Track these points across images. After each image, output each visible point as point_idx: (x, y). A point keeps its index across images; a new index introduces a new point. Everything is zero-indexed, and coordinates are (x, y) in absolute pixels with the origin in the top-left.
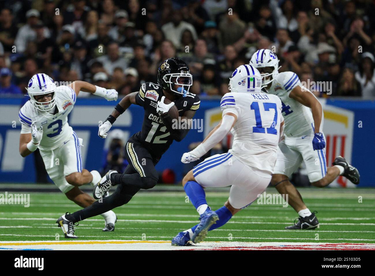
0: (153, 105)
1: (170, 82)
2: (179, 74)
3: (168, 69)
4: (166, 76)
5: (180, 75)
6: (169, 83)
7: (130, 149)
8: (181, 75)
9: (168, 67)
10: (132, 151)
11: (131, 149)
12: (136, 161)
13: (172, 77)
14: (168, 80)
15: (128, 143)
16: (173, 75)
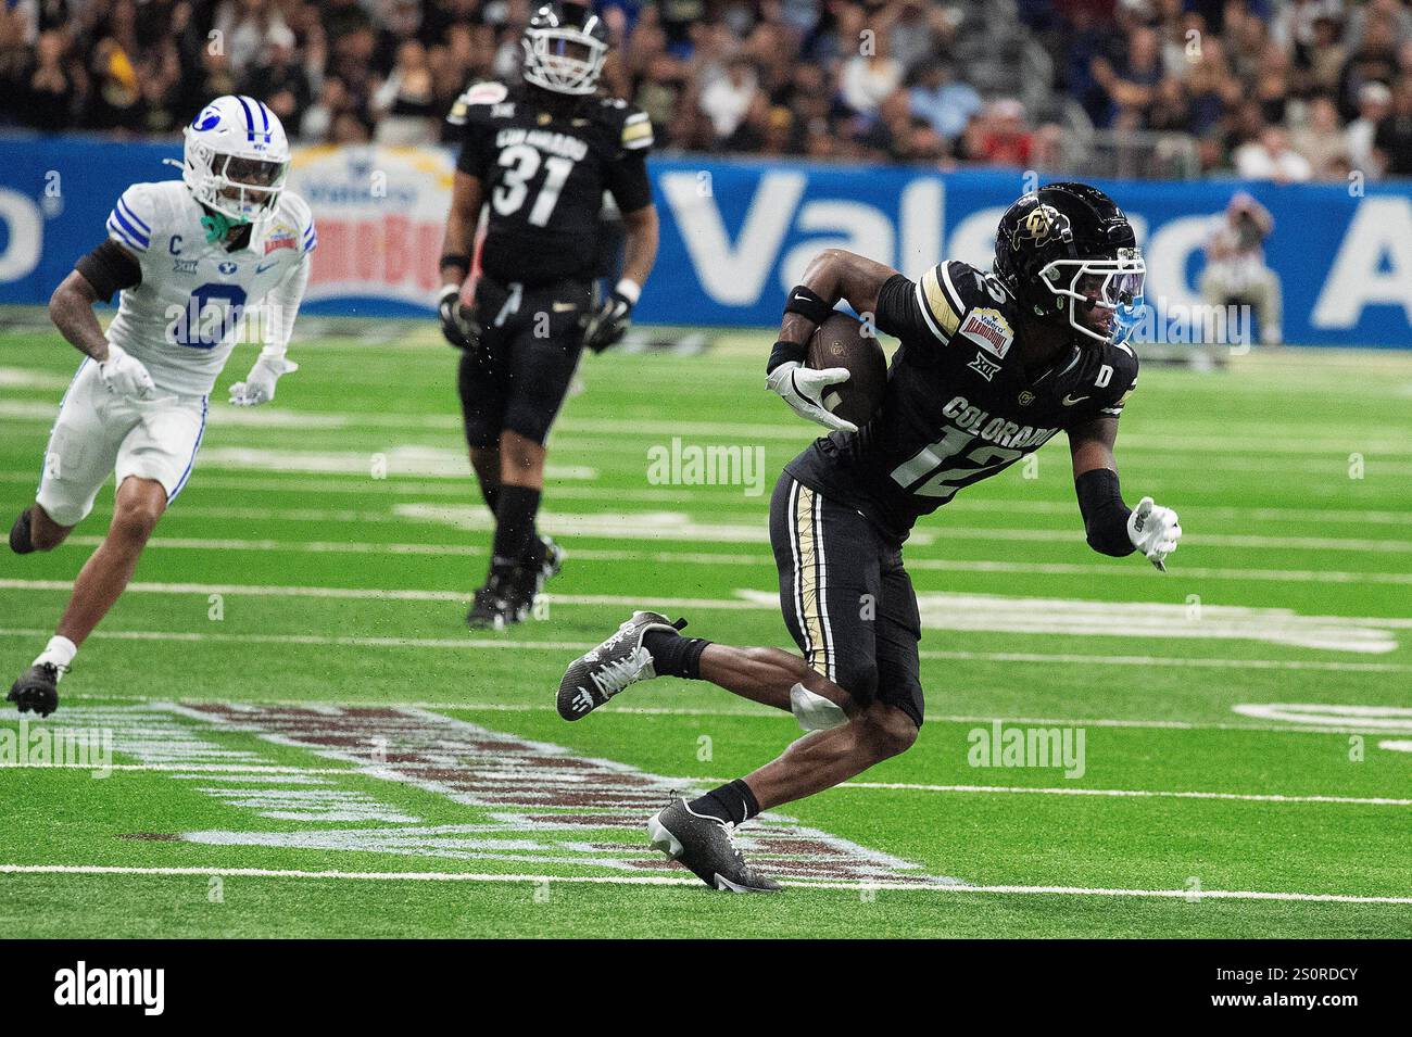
0: (981, 369)
1: (1071, 292)
2: (1110, 262)
3: (1067, 236)
4: (1058, 267)
5: (1115, 267)
6: (1067, 298)
7: (806, 519)
8: (1120, 267)
9: (1067, 230)
10: (810, 531)
11: (810, 523)
12: (818, 590)
13: (1084, 274)
14: (1063, 282)
15: (795, 483)
16: (1090, 267)
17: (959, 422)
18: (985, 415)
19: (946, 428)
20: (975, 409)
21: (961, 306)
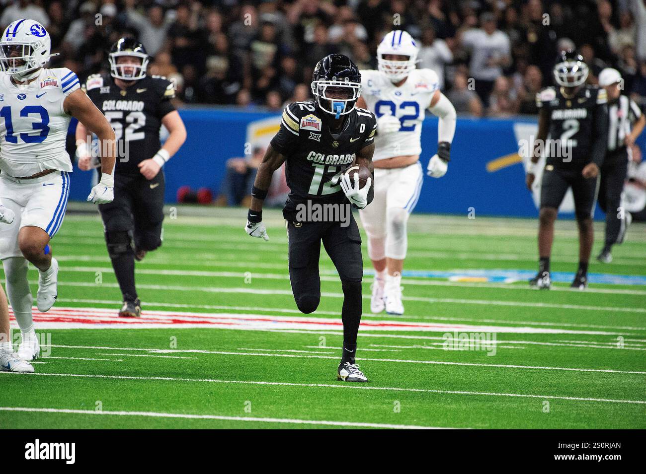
17: (315, 161)
18: (324, 155)
19: (313, 165)
20: (319, 154)
21: (297, 119)
